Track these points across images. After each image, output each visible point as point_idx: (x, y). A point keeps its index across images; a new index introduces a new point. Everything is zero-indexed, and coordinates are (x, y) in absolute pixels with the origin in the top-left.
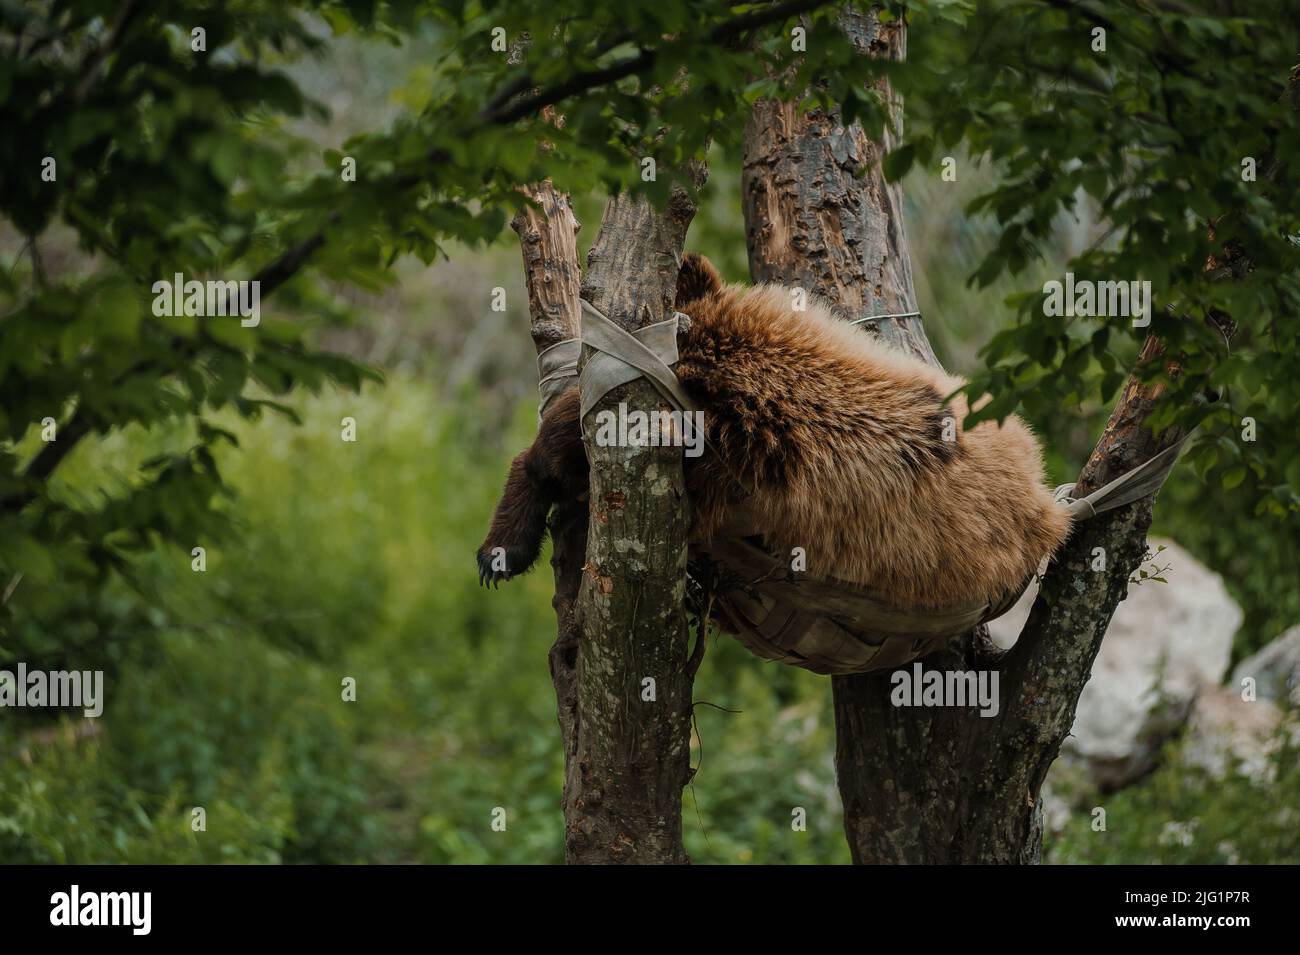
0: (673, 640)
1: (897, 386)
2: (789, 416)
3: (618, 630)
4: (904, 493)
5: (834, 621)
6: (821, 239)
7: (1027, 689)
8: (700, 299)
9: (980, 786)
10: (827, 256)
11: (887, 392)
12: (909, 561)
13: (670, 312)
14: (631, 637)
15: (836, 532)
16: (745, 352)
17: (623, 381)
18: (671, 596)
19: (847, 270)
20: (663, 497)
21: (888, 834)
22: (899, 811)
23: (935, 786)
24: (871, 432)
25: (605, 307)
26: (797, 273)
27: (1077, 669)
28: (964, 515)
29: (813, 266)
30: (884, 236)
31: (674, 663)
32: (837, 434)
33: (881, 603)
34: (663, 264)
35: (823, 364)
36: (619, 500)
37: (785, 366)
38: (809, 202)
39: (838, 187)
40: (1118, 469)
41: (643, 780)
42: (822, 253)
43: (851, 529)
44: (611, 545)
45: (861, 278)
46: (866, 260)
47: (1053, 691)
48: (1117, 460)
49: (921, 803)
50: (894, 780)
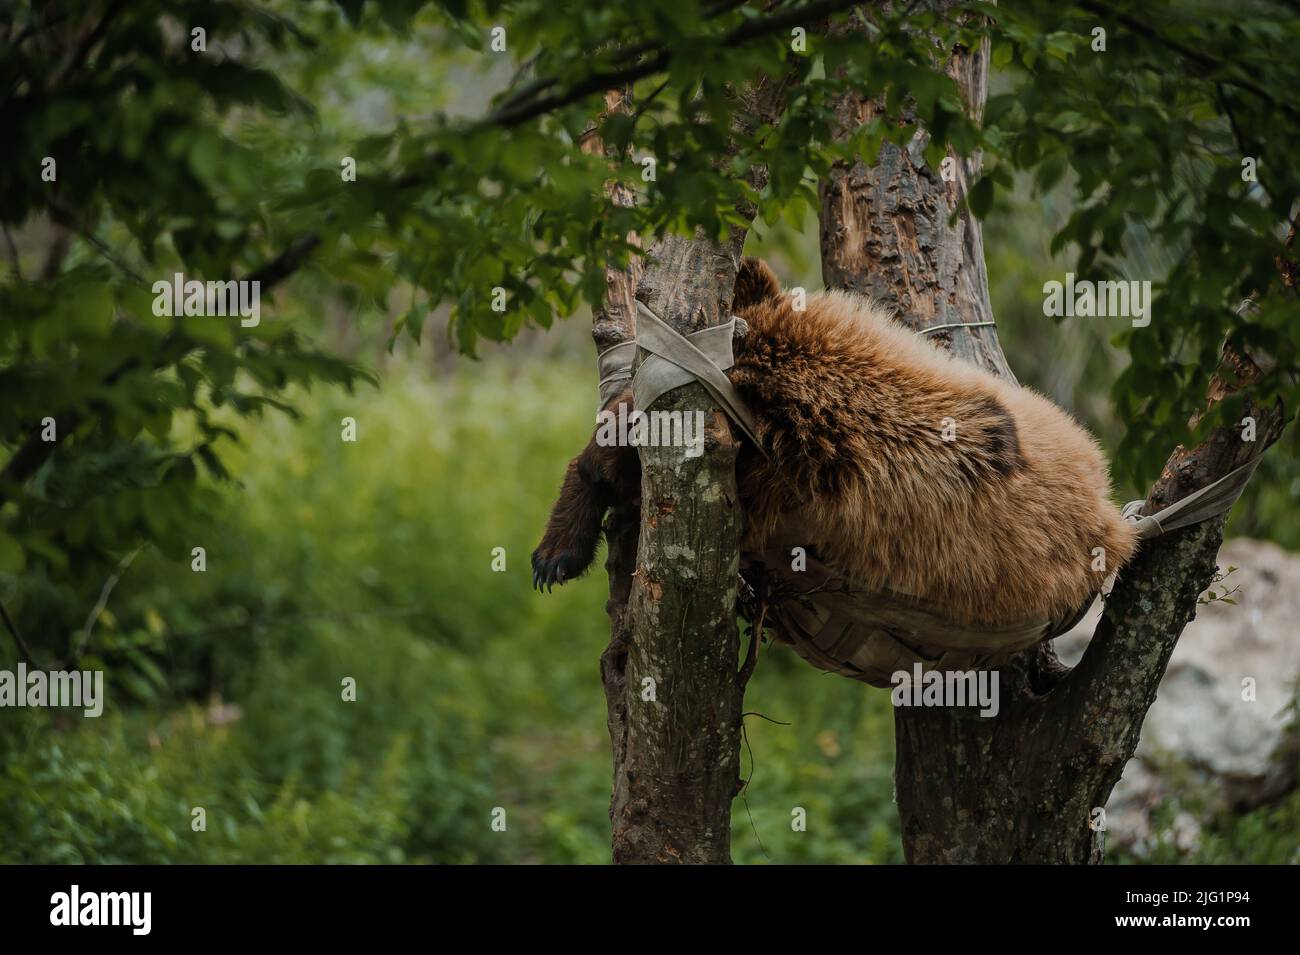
0: (723, 649)
1: (957, 396)
2: (845, 426)
3: (667, 638)
4: (961, 505)
5: (891, 635)
6: (895, 244)
7: (1090, 709)
8: (759, 304)
9: (1040, 806)
10: (900, 262)
11: (946, 403)
12: (967, 575)
13: (726, 316)
14: (680, 645)
15: (891, 544)
16: (802, 359)
17: (676, 384)
18: (721, 604)
19: (920, 277)
20: (714, 504)
21: (945, 851)
22: (957, 829)
23: (994, 805)
24: (928, 444)
25: (661, 310)
26: (869, 278)
27: (1141, 689)
28: (1024, 530)
29: (886, 271)
30: (960, 243)
31: (723, 673)
32: (893, 445)
33: (939, 617)
34: (721, 267)
35: (881, 373)
36: (669, 506)
37: (843, 375)
38: (884, 207)
39: (915, 192)
40: (1189, 487)
41: (691, 791)
42: (895, 259)
43: (907, 541)
44: (660, 551)
45: (935, 286)
46: (941, 268)
47: (1116, 712)
48: (1187, 478)
49: (979, 822)
50: (953, 797)
